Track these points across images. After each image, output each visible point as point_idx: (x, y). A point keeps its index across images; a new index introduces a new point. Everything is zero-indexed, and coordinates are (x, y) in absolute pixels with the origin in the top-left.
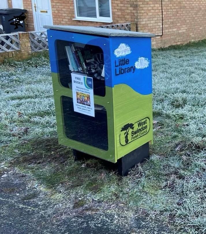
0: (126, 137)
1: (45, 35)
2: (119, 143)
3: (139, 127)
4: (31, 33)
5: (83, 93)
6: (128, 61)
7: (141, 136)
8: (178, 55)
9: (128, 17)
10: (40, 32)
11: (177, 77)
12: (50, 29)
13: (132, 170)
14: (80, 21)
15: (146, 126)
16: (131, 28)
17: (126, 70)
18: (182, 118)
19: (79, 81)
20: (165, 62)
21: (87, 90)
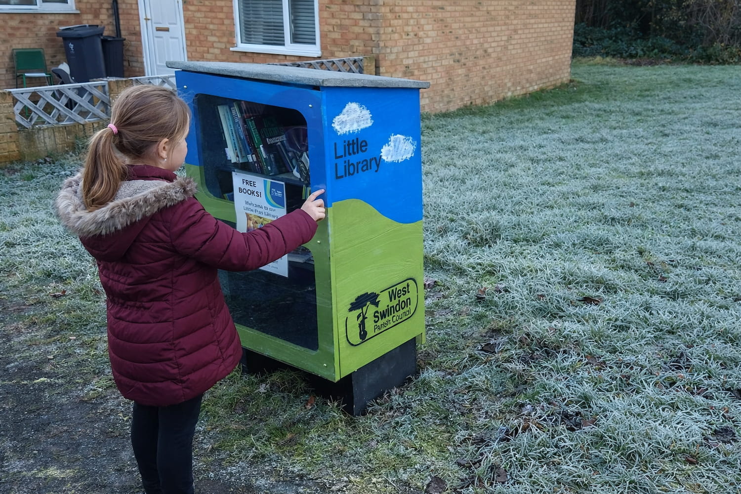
0: (362, 325)
1: (170, 84)
2: (343, 340)
3: (391, 301)
4: (137, 79)
5: (261, 215)
6: (366, 145)
7: (396, 322)
8: (481, 129)
9: (356, 43)
10: (158, 78)
11: (477, 176)
12: (183, 70)
13: (377, 403)
14: (247, 54)
15: (409, 298)
16: (365, 68)
17: (360, 166)
18: (491, 273)
19: (252, 188)
20: (451, 144)
21: (271, 210)
